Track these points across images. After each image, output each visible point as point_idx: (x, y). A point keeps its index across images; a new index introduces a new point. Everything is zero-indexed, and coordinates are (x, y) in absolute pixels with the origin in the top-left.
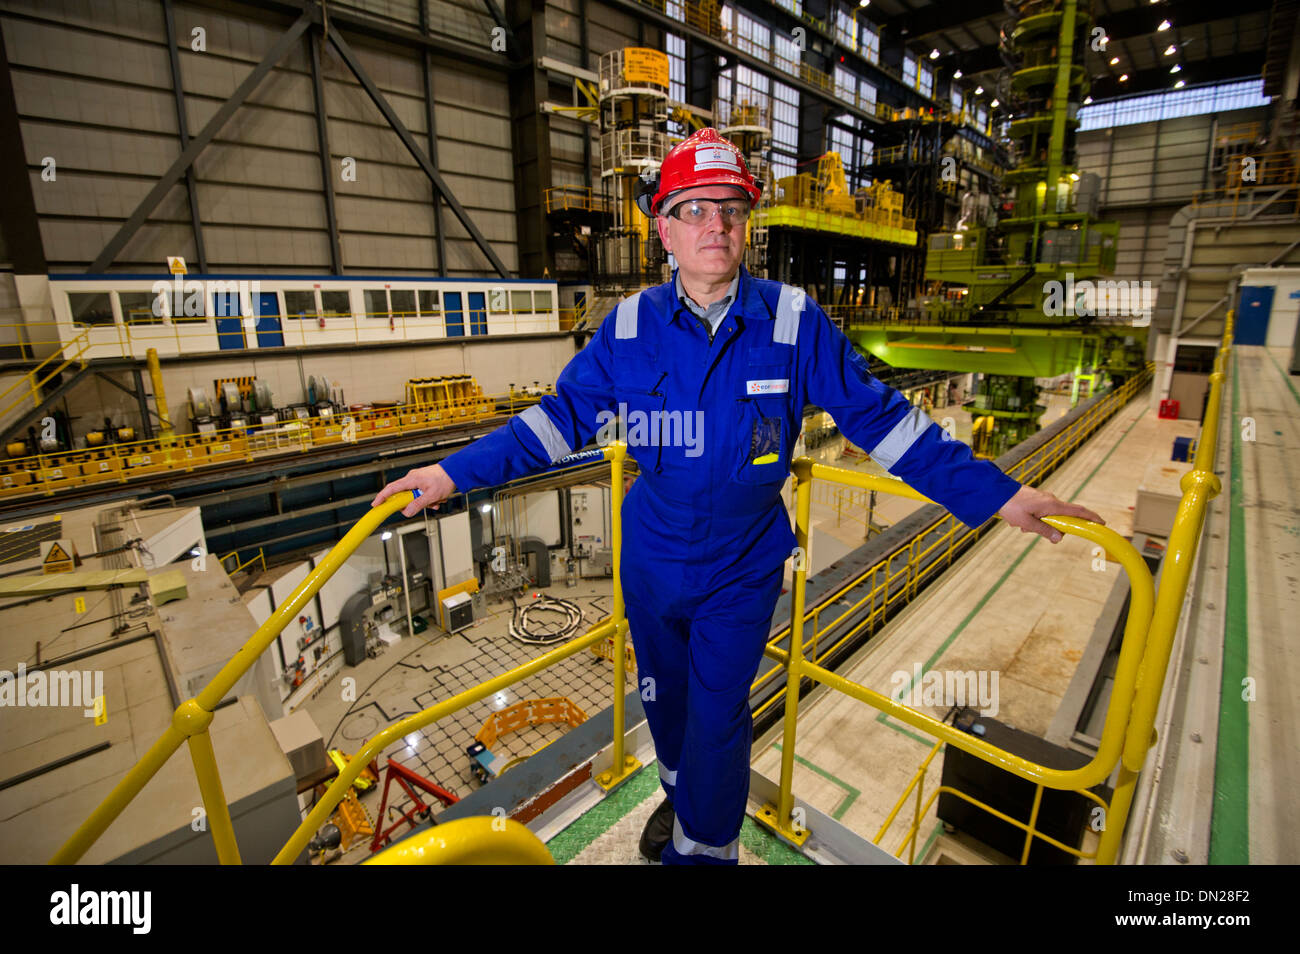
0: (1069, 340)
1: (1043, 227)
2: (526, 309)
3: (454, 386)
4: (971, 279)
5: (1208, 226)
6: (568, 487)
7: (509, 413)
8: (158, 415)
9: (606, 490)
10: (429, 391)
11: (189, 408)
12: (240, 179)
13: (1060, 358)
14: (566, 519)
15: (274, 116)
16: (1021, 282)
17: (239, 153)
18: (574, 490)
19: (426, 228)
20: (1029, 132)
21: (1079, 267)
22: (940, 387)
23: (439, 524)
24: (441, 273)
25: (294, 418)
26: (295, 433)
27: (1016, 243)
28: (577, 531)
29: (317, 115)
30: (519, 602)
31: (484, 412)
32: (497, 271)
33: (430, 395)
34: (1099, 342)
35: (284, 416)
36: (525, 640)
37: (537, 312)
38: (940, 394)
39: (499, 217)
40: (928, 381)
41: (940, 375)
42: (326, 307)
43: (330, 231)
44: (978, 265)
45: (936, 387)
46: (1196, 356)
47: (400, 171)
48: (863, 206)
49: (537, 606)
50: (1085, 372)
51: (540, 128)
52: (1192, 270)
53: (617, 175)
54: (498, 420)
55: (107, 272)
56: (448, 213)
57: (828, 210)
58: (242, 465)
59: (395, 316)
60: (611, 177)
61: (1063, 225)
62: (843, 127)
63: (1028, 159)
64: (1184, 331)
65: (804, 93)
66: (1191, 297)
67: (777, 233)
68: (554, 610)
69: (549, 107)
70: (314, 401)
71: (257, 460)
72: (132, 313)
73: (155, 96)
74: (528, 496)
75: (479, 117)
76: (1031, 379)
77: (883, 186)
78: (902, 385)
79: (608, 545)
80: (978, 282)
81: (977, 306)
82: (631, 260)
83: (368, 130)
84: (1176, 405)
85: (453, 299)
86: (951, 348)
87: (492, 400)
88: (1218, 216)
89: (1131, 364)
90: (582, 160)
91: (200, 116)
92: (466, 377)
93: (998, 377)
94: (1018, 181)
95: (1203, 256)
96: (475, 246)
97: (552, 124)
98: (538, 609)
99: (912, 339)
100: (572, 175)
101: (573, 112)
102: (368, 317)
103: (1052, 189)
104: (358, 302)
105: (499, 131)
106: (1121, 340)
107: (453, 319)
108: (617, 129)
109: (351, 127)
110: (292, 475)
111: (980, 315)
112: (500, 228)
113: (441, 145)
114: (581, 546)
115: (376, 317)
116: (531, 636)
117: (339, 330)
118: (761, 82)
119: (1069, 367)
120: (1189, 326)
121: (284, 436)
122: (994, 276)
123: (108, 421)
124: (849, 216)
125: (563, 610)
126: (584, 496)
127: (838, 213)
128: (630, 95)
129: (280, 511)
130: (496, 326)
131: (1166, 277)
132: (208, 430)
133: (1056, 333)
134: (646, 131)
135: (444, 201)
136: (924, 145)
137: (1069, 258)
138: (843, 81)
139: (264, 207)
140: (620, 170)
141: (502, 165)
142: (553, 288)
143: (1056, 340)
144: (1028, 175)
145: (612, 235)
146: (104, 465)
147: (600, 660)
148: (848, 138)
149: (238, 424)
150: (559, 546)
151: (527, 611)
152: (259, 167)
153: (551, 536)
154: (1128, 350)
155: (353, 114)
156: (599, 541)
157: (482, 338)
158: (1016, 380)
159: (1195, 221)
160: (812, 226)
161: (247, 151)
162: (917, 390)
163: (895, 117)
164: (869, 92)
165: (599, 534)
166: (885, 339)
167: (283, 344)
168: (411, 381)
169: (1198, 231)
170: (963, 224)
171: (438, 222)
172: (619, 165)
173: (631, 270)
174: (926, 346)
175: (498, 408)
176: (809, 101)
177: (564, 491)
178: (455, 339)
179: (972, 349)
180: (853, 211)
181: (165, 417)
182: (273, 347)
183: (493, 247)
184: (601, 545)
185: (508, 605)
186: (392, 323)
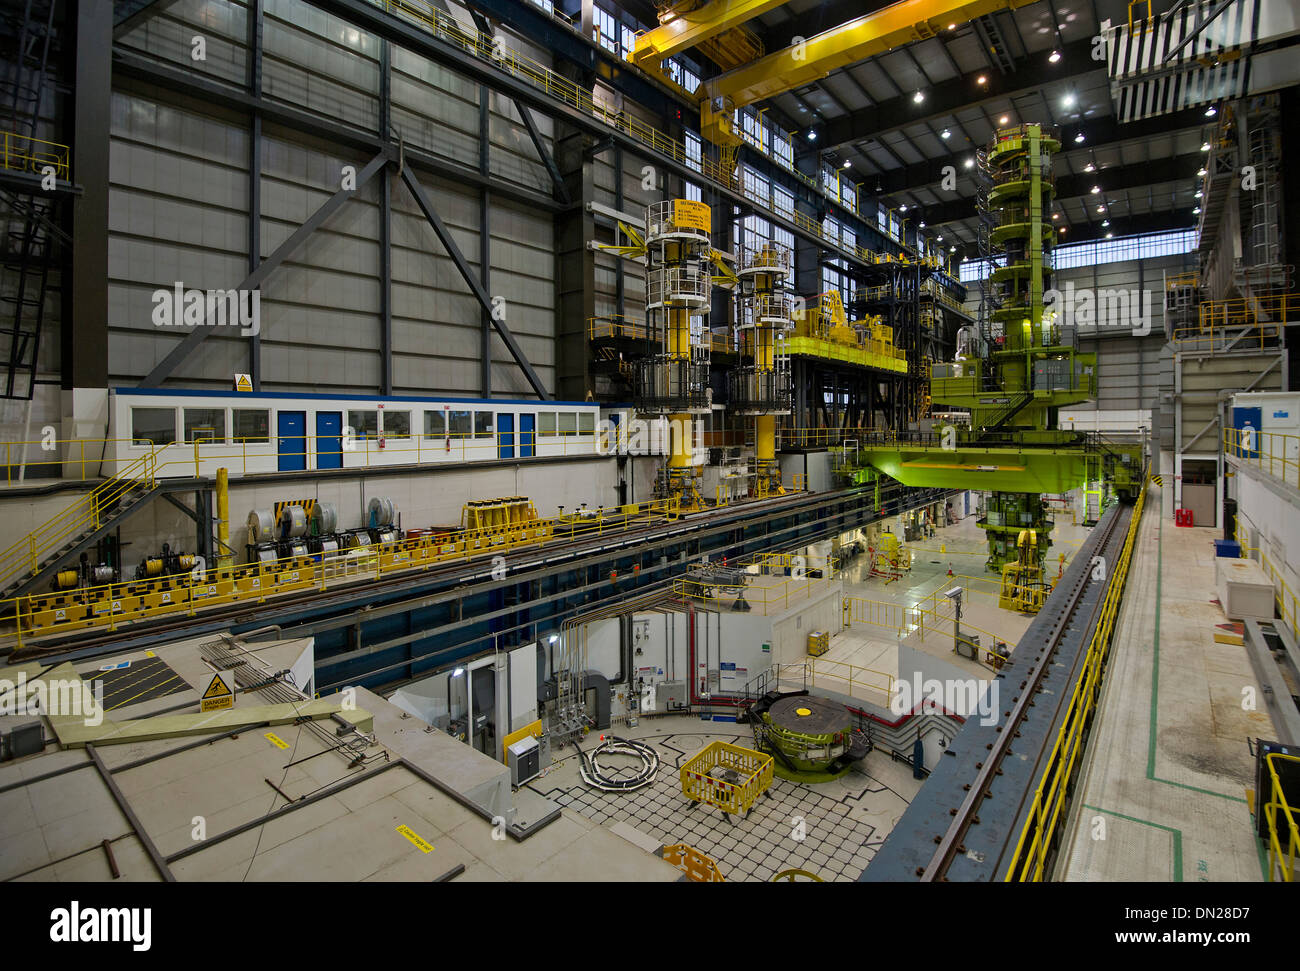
0: (1071, 459)
1: (1034, 358)
2: (571, 431)
3: (511, 509)
4: (975, 404)
5: (1193, 357)
6: (629, 614)
7: (570, 535)
8: (220, 543)
9: (669, 615)
10: (487, 513)
11: (251, 533)
12: (301, 300)
13: (1065, 475)
14: (627, 649)
15: (340, 241)
16: (1020, 407)
17: (303, 275)
18: (636, 617)
19: (472, 351)
20: (1011, 278)
21: (1071, 393)
22: (939, 506)
23: (509, 657)
24: (484, 395)
25: (356, 545)
26: (363, 559)
27: (1010, 371)
28: (638, 663)
29: (383, 244)
30: (583, 747)
31: (543, 536)
32: (538, 393)
33: (489, 518)
34: (1101, 460)
35: (347, 541)
36: (605, 788)
37: (581, 434)
38: (940, 513)
39: (540, 342)
40: (929, 500)
41: (938, 494)
42: (387, 427)
43: (383, 353)
44: (979, 391)
45: (935, 506)
46: (1196, 470)
47: (453, 297)
48: (862, 338)
49: (604, 749)
50: (1090, 487)
51: (586, 263)
52: (1184, 395)
53: (666, 307)
54: (554, 544)
55: (160, 387)
56: (496, 338)
57: (834, 341)
58: (314, 595)
59: (452, 437)
60: (659, 309)
61: (1051, 356)
62: (832, 267)
63: (1013, 299)
64: (1186, 447)
65: (799, 236)
66: (1187, 417)
67: (797, 359)
68: (624, 753)
69: (596, 245)
70: (375, 524)
71: (330, 589)
72: (194, 430)
73: (229, 216)
74: (590, 625)
75: (525, 250)
76: (1038, 495)
77: (874, 320)
78: (908, 504)
79: (671, 678)
80: (980, 407)
81: (981, 428)
82: (680, 384)
83: (427, 258)
84: (1190, 513)
85: (506, 420)
86: (963, 467)
87: (551, 523)
88: (1197, 350)
89: (1133, 479)
90: (615, 292)
91: (271, 239)
92: (523, 499)
93: (1007, 494)
94: (1005, 318)
95: (1192, 383)
96: (517, 369)
97: (597, 261)
98: (607, 753)
99: (924, 459)
100: (606, 305)
101: (615, 250)
102: (426, 438)
103: (1037, 325)
104: (418, 423)
105: (544, 264)
106: (1119, 458)
107: (506, 440)
108: (667, 267)
109: (411, 254)
110: (376, 604)
111: (986, 437)
112: (540, 352)
113: (493, 275)
114: (641, 679)
115: (431, 438)
116: (609, 783)
117: (398, 452)
118: (762, 226)
119: (1074, 483)
120: (1189, 443)
121: (352, 563)
122: (995, 401)
123: (166, 547)
124: (854, 346)
125: (635, 752)
126: (646, 623)
127: (844, 344)
128: (678, 238)
129: (359, 645)
130: (545, 447)
131: (1162, 400)
132: (269, 558)
133: (1061, 452)
134: (693, 270)
135: (492, 326)
136: (906, 285)
137: (1060, 385)
138: (830, 227)
139: (322, 327)
140: (669, 303)
141: (545, 294)
142: (596, 410)
143: (1060, 457)
144: (1013, 313)
145: (660, 360)
146: (166, 596)
147: (695, 803)
148: (834, 276)
149: (300, 551)
150: (618, 681)
151: (595, 755)
152: (322, 288)
153: (611, 670)
154: (1126, 466)
155: (414, 243)
156: (661, 673)
157: (531, 460)
158: (1024, 497)
159: (1180, 354)
160: (825, 355)
161: (310, 273)
162: (921, 509)
163: (878, 260)
164: (850, 238)
165: (661, 665)
166: (900, 460)
167: (342, 466)
168: (470, 504)
169: (1184, 362)
170: (960, 355)
171: (484, 345)
172: (667, 298)
173: (680, 395)
174: (939, 466)
175: (556, 531)
176: (804, 244)
177: (626, 618)
178: (506, 461)
179: (984, 468)
180: (854, 342)
181: (227, 542)
182: (333, 469)
183: (537, 370)
184: (662, 677)
185: (569, 751)
186: (448, 444)
